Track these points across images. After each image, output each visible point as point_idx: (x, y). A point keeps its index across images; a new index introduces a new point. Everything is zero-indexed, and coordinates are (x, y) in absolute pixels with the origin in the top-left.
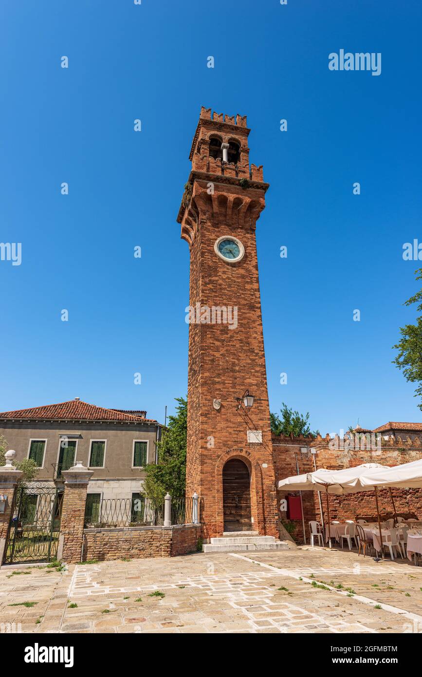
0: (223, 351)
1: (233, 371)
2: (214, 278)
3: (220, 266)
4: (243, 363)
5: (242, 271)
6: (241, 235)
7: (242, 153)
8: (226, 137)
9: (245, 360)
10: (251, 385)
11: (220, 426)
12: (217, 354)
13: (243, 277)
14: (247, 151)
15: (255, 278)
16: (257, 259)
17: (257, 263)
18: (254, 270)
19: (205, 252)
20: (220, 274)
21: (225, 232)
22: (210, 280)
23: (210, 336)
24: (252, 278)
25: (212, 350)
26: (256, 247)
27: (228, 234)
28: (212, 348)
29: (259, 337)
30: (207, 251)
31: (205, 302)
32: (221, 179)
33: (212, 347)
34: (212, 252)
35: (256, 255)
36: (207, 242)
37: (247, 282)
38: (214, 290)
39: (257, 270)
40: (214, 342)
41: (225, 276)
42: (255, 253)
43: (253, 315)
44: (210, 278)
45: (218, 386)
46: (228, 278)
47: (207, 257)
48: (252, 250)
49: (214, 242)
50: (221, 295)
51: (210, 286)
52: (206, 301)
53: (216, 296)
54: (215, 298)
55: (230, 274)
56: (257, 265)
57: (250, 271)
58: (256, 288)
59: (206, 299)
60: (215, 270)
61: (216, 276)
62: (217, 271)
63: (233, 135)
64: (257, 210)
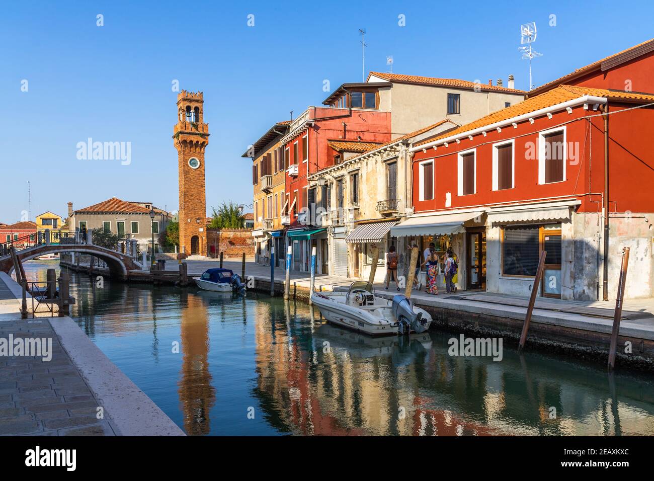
0: (191, 203)
1: (195, 209)
3: (190, 170)
5: (199, 172)
6: (198, 156)
7: (200, 114)
8: (193, 106)
9: (199, 205)
10: (200, 214)
11: (190, 227)
12: (189, 204)
13: (199, 174)
14: (202, 113)
18: (203, 171)
19: (185, 165)
21: (192, 155)
23: (187, 198)
26: (204, 161)
27: (194, 156)
28: (187, 202)
29: (204, 197)
32: (191, 133)
34: (187, 165)
36: (185, 161)
37: (200, 176)
38: (188, 181)
40: (188, 200)
41: (192, 175)
42: (204, 163)
43: (202, 189)
44: (186, 176)
45: (189, 215)
47: (185, 167)
49: (188, 160)
51: (187, 179)
53: (189, 183)
55: (194, 173)
56: (204, 169)
57: (201, 172)
59: (185, 184)
60: (189, 172)
61: (189, 175)
62: (189, 173)
63: (196, 105)
64: (205, 145)
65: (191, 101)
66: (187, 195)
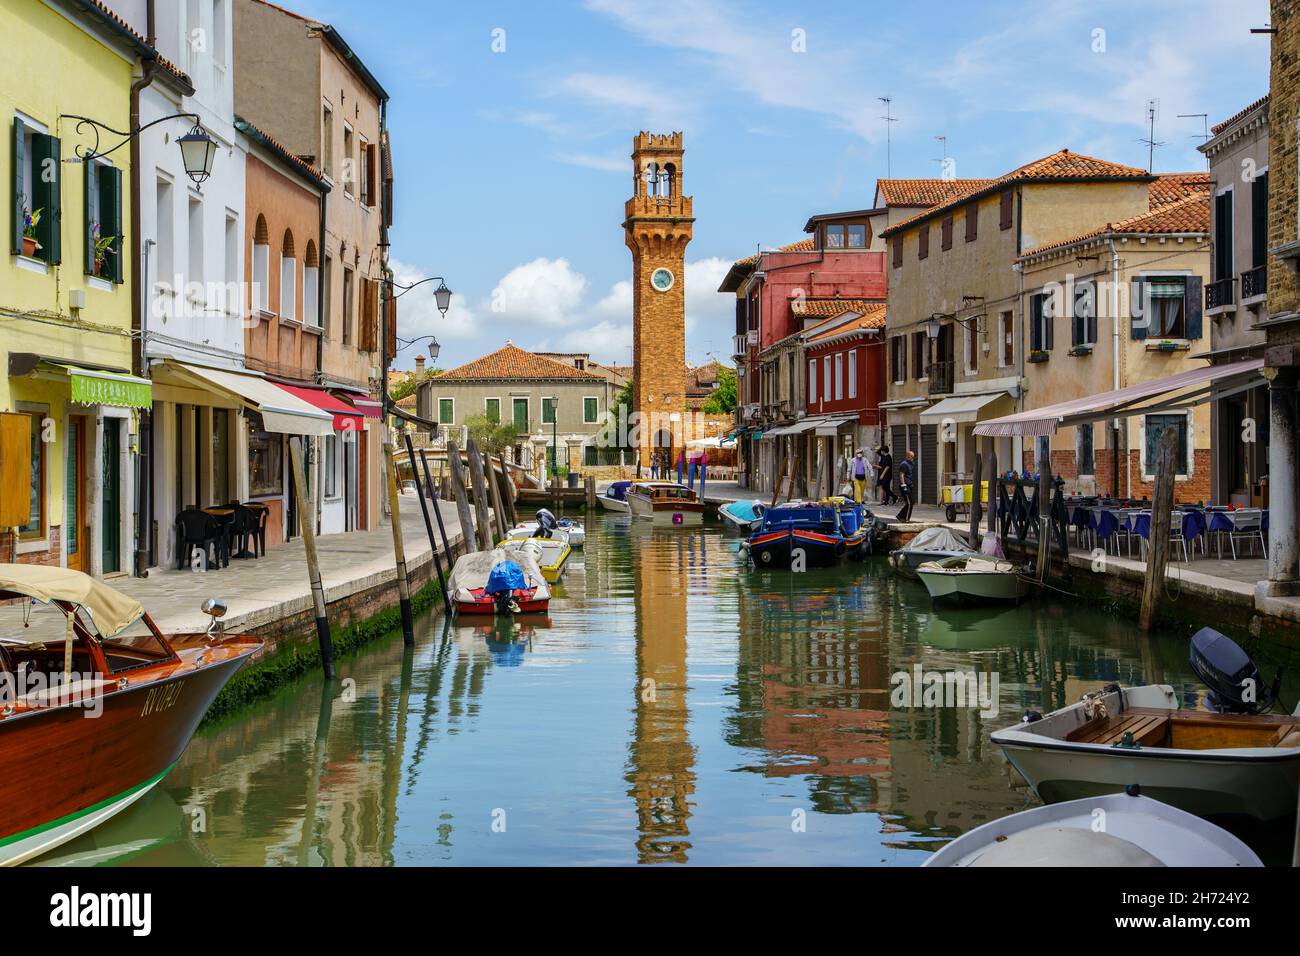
0: (655, 362)
1: (663, 376)
2: (650, 306)
3: (655, 295)
4: (669, 369)
5: (671, 298)
6: (672, 265)
7: (677, 179)
8: (662, 162)
9: (671, 367)
10: (674, 384)
12: (652, 365)
13: (672, 302)
14: (681, 175)
15: (681, 302)
16: (683, 285)
17: (684, 288)
18: (680, 295)
19: (643, 285)
20: (655, 302)
21: (659, 264)
23: (646, 352)
24: (679, 302)
26: (683, 275)
27: (662, 267)
28: (648, 361)
29: (681, 350)
32: (656, 220)
34: (649, 284)
36: (645, 276)
37: (675, 307)
38: (650, 316)
39: (683, 295)
40: (650, 356)
41: (658, 304)
42: (682, 280)
43: (678, 333)
44: (647, 307)
45: (652, 387)
46: (660, 305)
47: (645, 289)
48: (680, 278)
50: (655, 320)
51: (647, 314)
52: (644, 325)
53: (651, 321)
54: (650, 323)
55: (663, 301)
56: (683, 291)
57: (677, 297)
58: (681, 311)
62: (652, 300)
63: (670, 159)
64: (684, 241)
65: (658, 152)
66: (648, 346)
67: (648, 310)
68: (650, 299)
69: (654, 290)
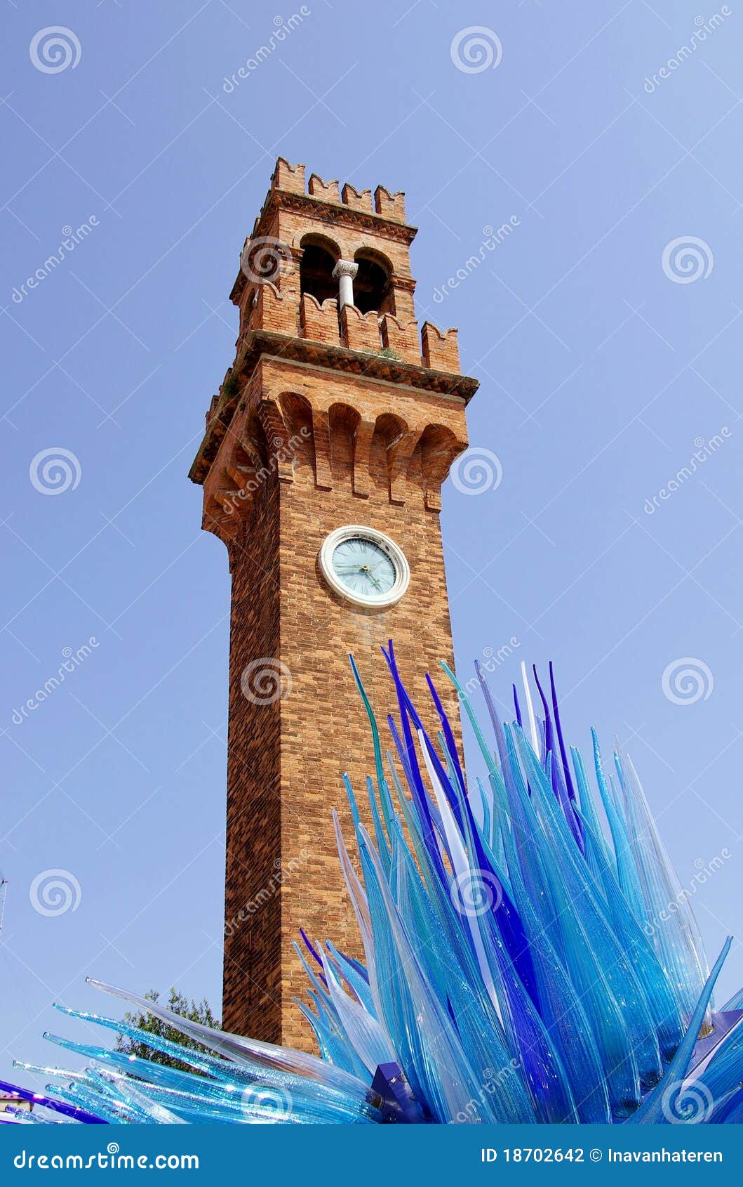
2: (321, 654)
3: (338, 616)
5: (404, 634)
6: (398, 526)
7: (397, 292)
8: (349, 241)
12: (331, 899)
13: (406, 652)
14: (409, 287)
15: (441, 656)
16: (446, 598)
17: (447, 610)
18: (439, 634)
19: (290, 573)
20: (337, 640)
21: (348, 512)
22: (307, 661)
23: (306, 838)
24: (432, 656)
25: (314, 882)
26: (442, 564)
27: (360, 523)
28: (314, 877)
30: (295, 568)
31: (291, 729)
32: (339, 359)
33: (315, 873)
34: (311, 574)
35: (445, 588)
36: (296, 543)
37: (419, 668)
38: (319, 691)
39: (448, 632)
40: (323, 858)
41: (351, 650)
42: (441, 580)
44: (307, 653)
46: (361, 654)
47: (297, 587)
48: (433, 572)
49: (320, 544)
50: (341, 707)
51: (307, 678)
52: (295, 724)
53: (325, 711)
54: (322, 718)
55: (370, 643)
56: (448, 617)
57: (426, 636)
58: (445, 687)
59: (295, 717)
60: (322, 628)
61: (326, 647)
62: (328, 633)
63: (369, 240)
64: (441, 453)
65: (334, 214)
66: (313, 810)
67: (310, 665)
68: (317, 629)
69: (335, 596)
